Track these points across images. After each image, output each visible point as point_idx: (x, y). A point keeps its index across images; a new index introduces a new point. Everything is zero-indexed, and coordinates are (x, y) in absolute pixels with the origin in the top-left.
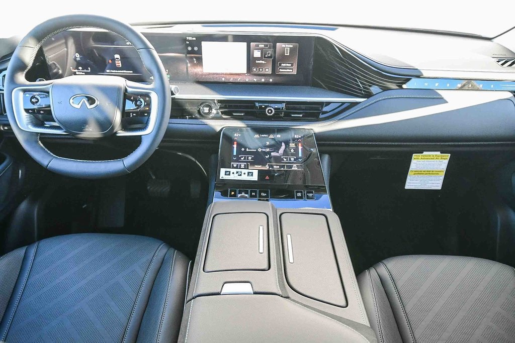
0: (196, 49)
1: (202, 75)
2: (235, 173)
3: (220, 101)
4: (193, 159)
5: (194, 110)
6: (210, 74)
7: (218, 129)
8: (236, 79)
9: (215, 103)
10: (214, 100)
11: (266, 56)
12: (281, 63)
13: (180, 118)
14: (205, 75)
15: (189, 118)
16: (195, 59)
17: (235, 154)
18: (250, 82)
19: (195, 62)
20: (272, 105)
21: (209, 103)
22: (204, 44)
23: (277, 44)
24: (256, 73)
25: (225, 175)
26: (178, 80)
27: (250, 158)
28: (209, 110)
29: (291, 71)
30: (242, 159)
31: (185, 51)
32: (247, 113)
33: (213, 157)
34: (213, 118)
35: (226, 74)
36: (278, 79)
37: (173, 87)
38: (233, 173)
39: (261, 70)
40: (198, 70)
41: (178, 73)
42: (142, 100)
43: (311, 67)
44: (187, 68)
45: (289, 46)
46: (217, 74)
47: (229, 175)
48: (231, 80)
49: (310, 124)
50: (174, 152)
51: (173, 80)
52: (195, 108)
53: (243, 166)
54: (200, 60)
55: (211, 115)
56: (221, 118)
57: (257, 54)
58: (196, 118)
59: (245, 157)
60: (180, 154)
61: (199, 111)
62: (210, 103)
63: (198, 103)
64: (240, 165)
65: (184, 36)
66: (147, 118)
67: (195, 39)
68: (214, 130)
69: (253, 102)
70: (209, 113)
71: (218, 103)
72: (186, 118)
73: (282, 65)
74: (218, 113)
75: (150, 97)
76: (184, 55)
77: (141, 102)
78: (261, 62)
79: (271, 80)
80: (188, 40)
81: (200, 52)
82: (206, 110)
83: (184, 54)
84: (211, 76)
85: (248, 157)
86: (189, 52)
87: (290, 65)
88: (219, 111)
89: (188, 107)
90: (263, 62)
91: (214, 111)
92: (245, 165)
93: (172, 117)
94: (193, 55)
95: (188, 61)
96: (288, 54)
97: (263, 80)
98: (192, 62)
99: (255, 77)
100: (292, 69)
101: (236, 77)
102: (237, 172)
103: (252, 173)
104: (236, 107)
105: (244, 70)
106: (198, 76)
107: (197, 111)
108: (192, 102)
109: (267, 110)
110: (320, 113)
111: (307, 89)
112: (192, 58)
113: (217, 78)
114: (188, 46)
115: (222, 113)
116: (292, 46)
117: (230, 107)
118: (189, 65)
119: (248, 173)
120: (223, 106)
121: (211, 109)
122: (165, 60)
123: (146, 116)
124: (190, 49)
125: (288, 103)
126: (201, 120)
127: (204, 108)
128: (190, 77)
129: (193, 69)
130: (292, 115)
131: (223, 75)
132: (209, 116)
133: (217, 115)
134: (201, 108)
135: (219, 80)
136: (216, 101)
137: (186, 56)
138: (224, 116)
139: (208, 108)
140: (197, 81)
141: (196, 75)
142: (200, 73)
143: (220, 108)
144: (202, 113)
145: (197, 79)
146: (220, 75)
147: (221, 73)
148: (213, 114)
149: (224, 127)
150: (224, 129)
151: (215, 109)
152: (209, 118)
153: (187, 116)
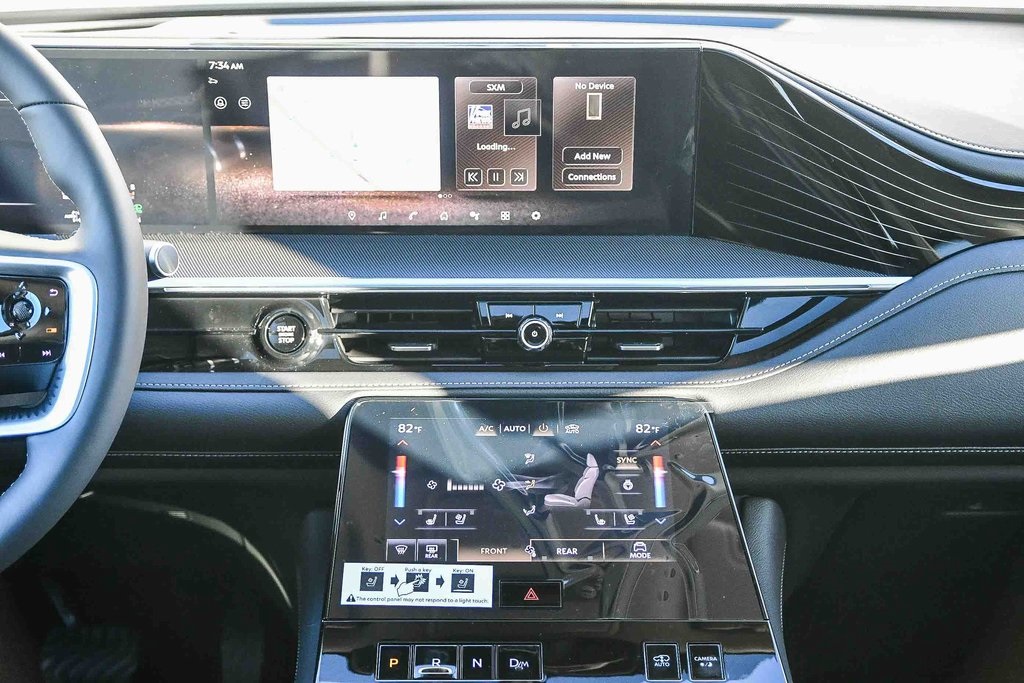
0: (245, 103)
1: (269, 200)
2: (402, 578)
3: (339, 300)
4: (234, 535)
5: (236, 334)
6: (297, 197)
7: (333, 408)
8: (399, 215)
9: (318, 306)
10: (318, 295)
11: (516, 125)
12: (575, 151)
13: (182, 370)
14: (282, 203)
15: (219, 369)
16: (240, 145)
17: (400, 502)
18: (455, 223)
19: (243, 155)
20: (541, 310)
21: (296, 306)
22: (275, 85)
23: (557, 80)
24: (479, 188)
25: (364, 587)
26: (178, 222)
27: (460, 519)
28: (297, 335)
29: (614, 178)
30: (430, 522)
31: (204, 114)
32: (446, 345)
33: (313, 518)
34: (313, 367)
35: (360, 196)
36: (562, 214)
37: (155, 247)
38: (395, 581)
39: (496, 177)
40: (251, 184)
41: (172, 195)
42: (31, 297)
43: (688, 165)
44: (211, 179)
45: (597, 87)
46: (327, 197)
47: (379, 587)
48: (382, 219)
49: (693, 379)
50: (156, 508)
51: (153, 222)
52: (243, 327)
53: (432, 553)
54: (260, 146)
55: (304, 357)
56: (341, 366)
57: (480, 118)
58: (245, 367)
59: (441, 516)
60: (182, 515)
61: (257, 341)
62: (303, 308)
63: (251, 308)
64: (423, 548)
65: (200, 60)
66: (50, 366)
67: (241, 66)
68: (315, 412)
69: (469, 299)
70: (298, 344)
71: (333, 305)
72: (206, 369)
73: (577, 156)
74: (330, 345)
75: (63, 287)
76: (201, 128)
77: (30, 305)
78: (495, 147)
79: (536, 216)
80: (216, 73)
81: (260, 114)
82: (286, 333)
83: (199, 123)
84: (305, 205)
85: (452, 516)
86: (219, 118)
87: (608, 157)
88: (338, 339)
89: (214, 326)
90: (505, 148)
91: (316, 339)
92: (441, 547)
93: (149, 364)
94: (232, 128)
95: (214, 153)
96: (599, 118)
97: (505, 216)
98: (228, 154)
99: (472, 204)
100: (617, 172)
101: (400, 207)
102: (410, 577)
103: (471, 578)
104: (402, 320)
105: (434, 182)
106: (254, 207)
107: (247, 342)
108: (230, 305)
109: (523, 329)
110: (731, 335)
111: (680, 244)
112: (227, 138)
113: (326, 211)
114: (212, 93)
115: (350, 345)
116: (612, 87)
117: (378, 321)
118: (218, 166)
119: (456, 578)
120: (351, 318)
121: (302, 329)
122: (129, 150)
123: (47, 358)
124: (221, 103)
125: (604, 299)
126: (264, 373)
127: (278, 327)
128: (223, 210)
129: (234, 179)
130: (623, 348)
131: (349, 201)
132: (297, 356)
133: (330, 354)
134: (266, 327)
135: (335, 218)
136: (322, 299)
137: (208, 131)
138: (357, 359)
139: (294, 327)
140: (252, 223)
141: (245, 202)
142: (261, 194)
143: (339, 326)
144: (267, 346)
145: (249, 216)
146: (340, 201)
147: (341, 194)
148: (312, 348)
149: (356, 400)
150: (358, 404)
151: (319, 332)
152: (297, 365)
153: (210, 362)
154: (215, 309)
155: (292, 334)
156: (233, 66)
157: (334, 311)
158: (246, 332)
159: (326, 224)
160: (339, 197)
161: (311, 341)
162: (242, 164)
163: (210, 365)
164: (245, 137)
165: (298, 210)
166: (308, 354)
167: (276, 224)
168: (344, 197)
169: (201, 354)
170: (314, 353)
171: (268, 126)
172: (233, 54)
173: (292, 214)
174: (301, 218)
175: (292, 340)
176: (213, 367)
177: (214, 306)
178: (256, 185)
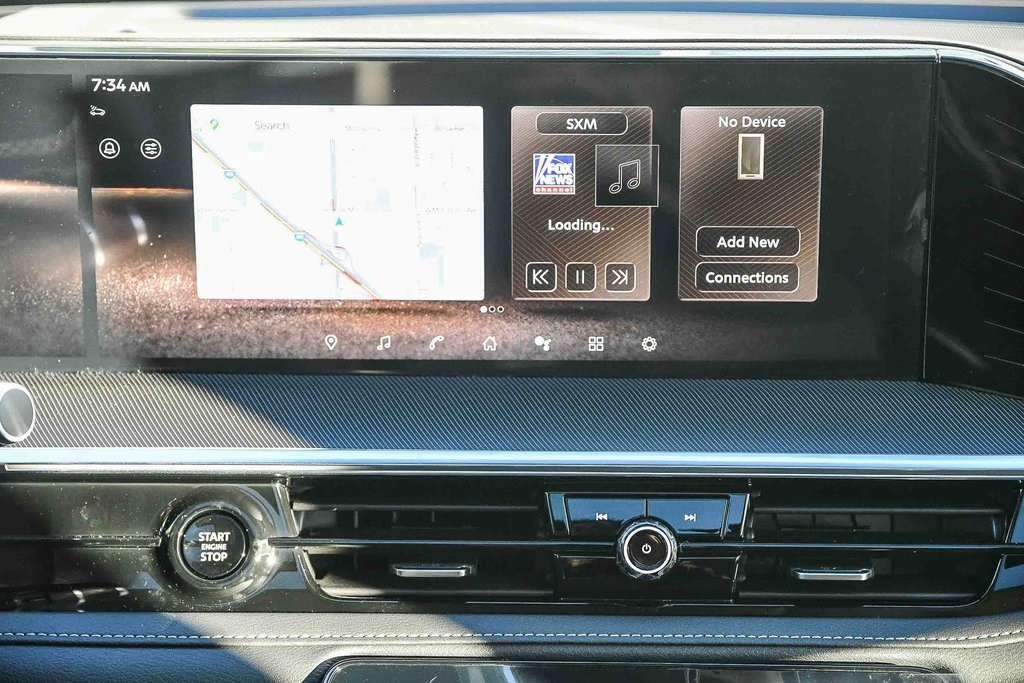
0: (151, 149)
1: (188, 316)
3: (307, 488)
5: (127, 546)
6: (237, 310)
8: (412, 341)
9: (270, 496)
10: (269, 478)
11: (615, 189)
12: (717, 234)
13: (28, 608)
14: (211, 320)
15: (93, 606)
16: (138, 222)
18: (509, 355)
19: (142, 239)
20: (657, 506)
21: (231, 496)
22: (202, 115)
23: (688, 113)
24: (550, 296)
26: (30, 352)
28: (233, 548)
29: (785, 279)
31: (81, 168)
32: (490, 566)
34: (258, 604)
35: (347, 309)
36: (696, 343)
39: (581, 277)
40: (160, 286)
41: (22, 307)
43: (915, 257)
44: (89, 277)
45: (755, 123)
46: (287, 309)
48: (383, 349)
49: (926, 631)
52: (139, 534)
54: (174, 224)
55: (244, 586)
56: (309, 602)
57: (554, 176)
58: (138, 604)
61: (162, 557)
62: (244, 501)
63: (153, 499)
65: (78, 75)
67: (145, 87)
69: (532, 488)
70: (233, 567)
71: (295, 496)
72: (70, 606)
73: (722, 242)
74: (290, 565)
76: (74, 192)
78: (578, 225)
79: (650, 345)
80: (102, 98)
81: (177, 168)
82: (213, 545)
83: (72, 183)
84: (250, 324)
86: (106, 173)
87: (774, 243)
88: (304, 554)
89: (91, 532)
90: (596, 227)
91: (267, 555)
94: (129, 192)
95: (93, 237)
96: (760, 176)
97: (596, 345)
98: (118, 235)
99: (540, 323)
100: (791, 270)
101: (412, 327)
104: (414, 523)
105: (471, 283)
106: (162, 328)
107: (146, 559)
108: (115, 493)
109: (625, 540)
110: (994, 556)
111: (903, 396)
112: (118, 209)
113: (286, 335)
114: (94, 132)
115: (324, 566)
116: (782, 123)
117: (373, 524)
118: (100, 258)
120: (327, 519)
121: (242, 539)
124: (110, 149)
125: (769, 489)
126: (174, 615)
127: (200, 535)
128: (108, 331)
129: (130, 279)
130: (802, 575)
131: (326, 317)
132: (232, 586)
133: (291, 582)
134: (180, 534)
135: (303, 346)
136: (278, 486)
137: (86, 198)
138: (335, 590)
139: (227, 534)
140: (157, 354)
141: (148, 317)
142: (175, 303)
143: (304, 534)
144: (181, 567)
145: (154, 342)
146: (311, 317)
147: (312, 305)
148: (259, 571)
149: (334, 661)
150: (338, 669)
151: (272, 542)
152: (231, 598)
153: (78, 593)
154: (92, 502)
155: (223, 547)
156: (133, 86)
157: (297, 506)
158: (143, 543)
159: (286, 356)
160: (309, 311)
161: (257, 558)
162: (143, 253)
163: (76, 599)
164: (146, 208)
165: (238, 332)
166: (250, 582)
167: (200, 356)
168: (319, 310)
169: (58, 581)
170: (262, 579)
171: (192, 188)
172: (132, 65)
173: (227, 339)
174: (242, 347)
175: (223, 556)
176: (82, 601)
177: (88, 498)
178: (167, 289)
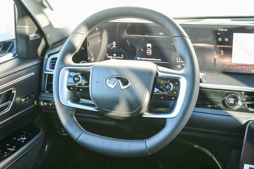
0: (226, 40)
1: (230, 66)
3: (247, 93)
5: (218, 100)
6: (238, 65)
7: (244, 122)
9: (241, 94)
10: (241, 91)
14: (234, 66)
15: (211, 108)
16: (222, 51)
19: (222, 54)
21: (235, 94)
22: (235, 35)
28: (235, 101)
31: (215, 42)
34: (239, 110)
40: (226, 61)
41: (204, 63)
42: (171, 84)
44: (215, 59)
46: (246, 65)
51: (201, 69)
52: (220, 98)
54: (228, 51)
55: (236, 107)
56: (247, 111)
58: (219, 108)
61: (223, 102)
62: (237, 94)
63: (223, 93)
65: (216, 28)
67: (227, 30)
70: (234, 105)
71: (245, 94)
74: (244, 105)
75: (179, 83)
76: (214, 46)
77: (170, 86)
80: (220, 32)
81: (230, 43)
82: (232, 101)
83: (214, 44)
84: (240, 67)
86: (219, 43)
88: (246, 104)
89: (213, 97)
91: (240, 103)
95: (215, 53)
98: (219, 53)
106: (226, 67)
107: (221, 102)
108: (216, 91)
112: (220, 49)
113: (246, 69)
114: (218, 37)
115: (249, 106)
118: (216, 56)
120: (250, 99)
121: (236, 100)
124: (220, 40)
126: (225, 111)
127: (230, 99)
128: (217, 67)
129: (221, 60)
131: (252, 67)
132: (234, 107)
133: (244, 107)
134: (227, 98)
135: (248, 71)
136: (243, 93)
137: (216, 46)
138: (251, 110)
139: (234, 99)
140: (225, 71)
141: (224, 65)
142: (228, 64)
143: (246, 100)
144: (226, 104)
145: (224, 69)
146: (250, 67)
147: (250, 65)
148: (239, 105)
149: (250, 120)
150: (251, 122)
151: (241, 101)
152: (234, 109)
153: (209, 106)
154: (213, 93)
155: (233, 101)
156: (225, 30)
157: (245, 96)
158: (221, 100)
159: (245, 73)
160: (250, 66)
161: (238, 104)
162: (222, 56)
163: (209, 107)
164: (224, 49)
165: (238, 69)
166: (237, 107)
167: (231, 72)
168: (251, 66)
169: (206, 104)
170: (239, 107)
171: (232, 46)
172: (224, 27)
173: (236, 70)
174: (238, 71)
175: (233, 103)
177: (213, 92)
178: (227, 61)
